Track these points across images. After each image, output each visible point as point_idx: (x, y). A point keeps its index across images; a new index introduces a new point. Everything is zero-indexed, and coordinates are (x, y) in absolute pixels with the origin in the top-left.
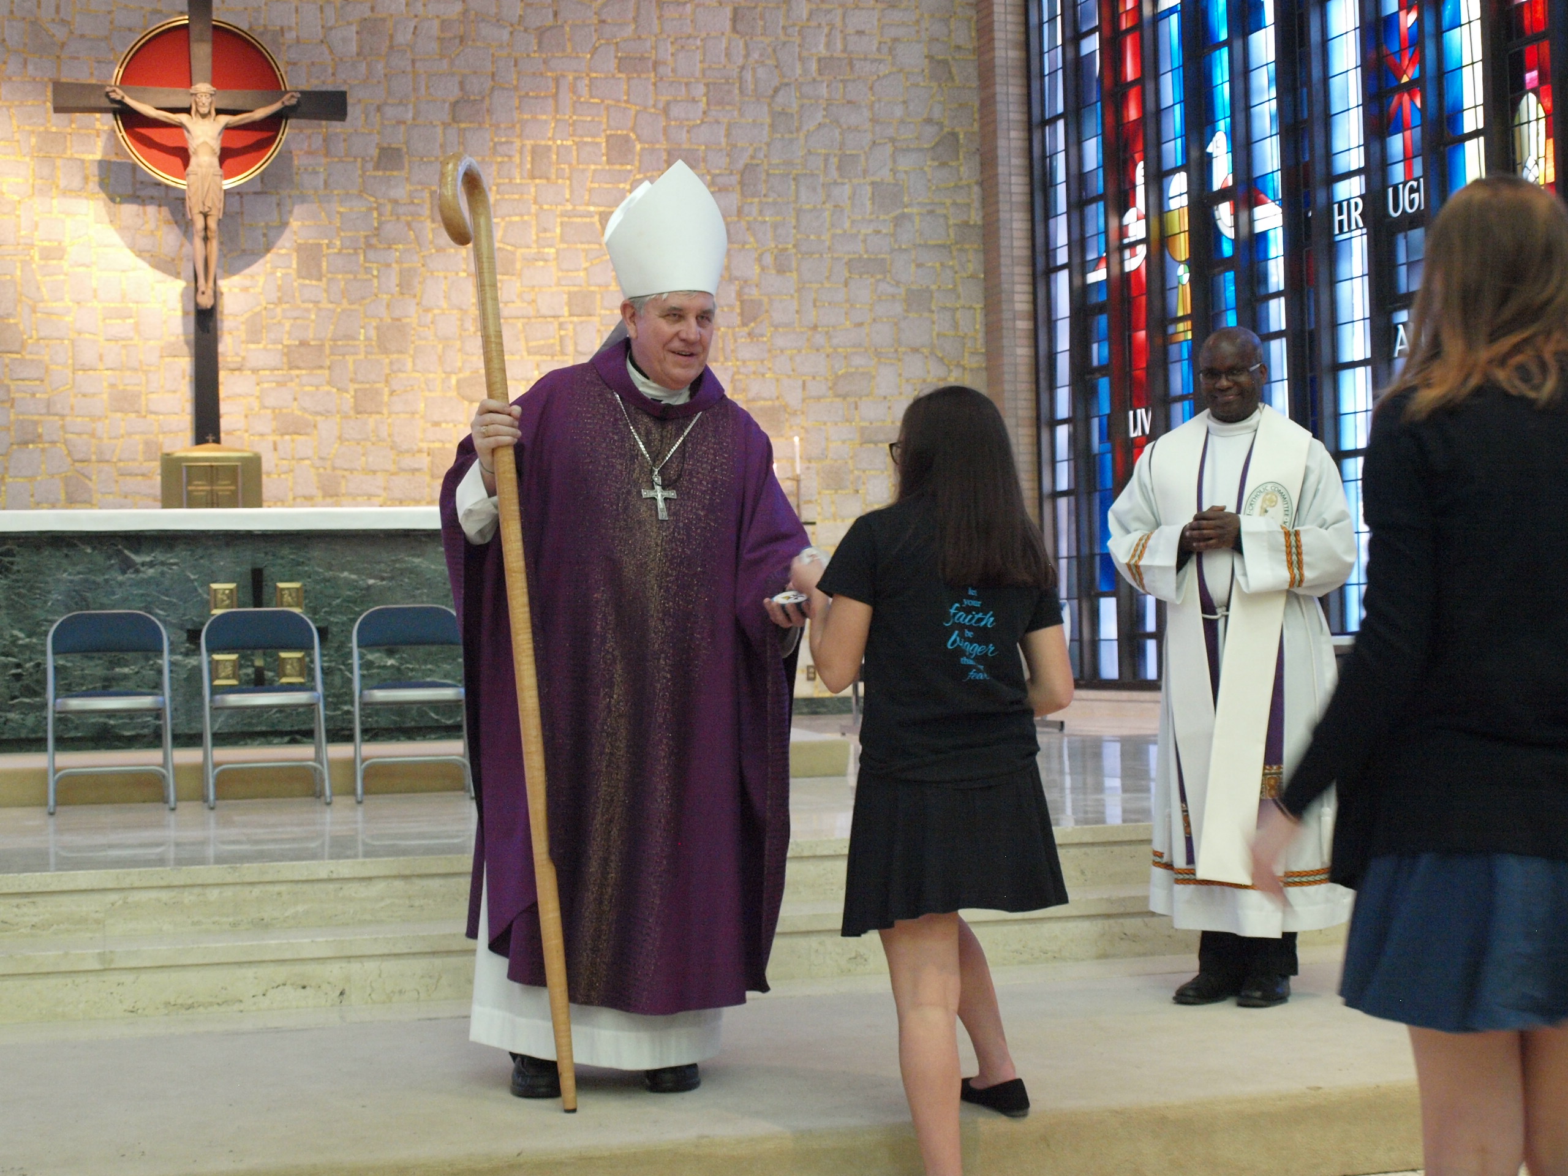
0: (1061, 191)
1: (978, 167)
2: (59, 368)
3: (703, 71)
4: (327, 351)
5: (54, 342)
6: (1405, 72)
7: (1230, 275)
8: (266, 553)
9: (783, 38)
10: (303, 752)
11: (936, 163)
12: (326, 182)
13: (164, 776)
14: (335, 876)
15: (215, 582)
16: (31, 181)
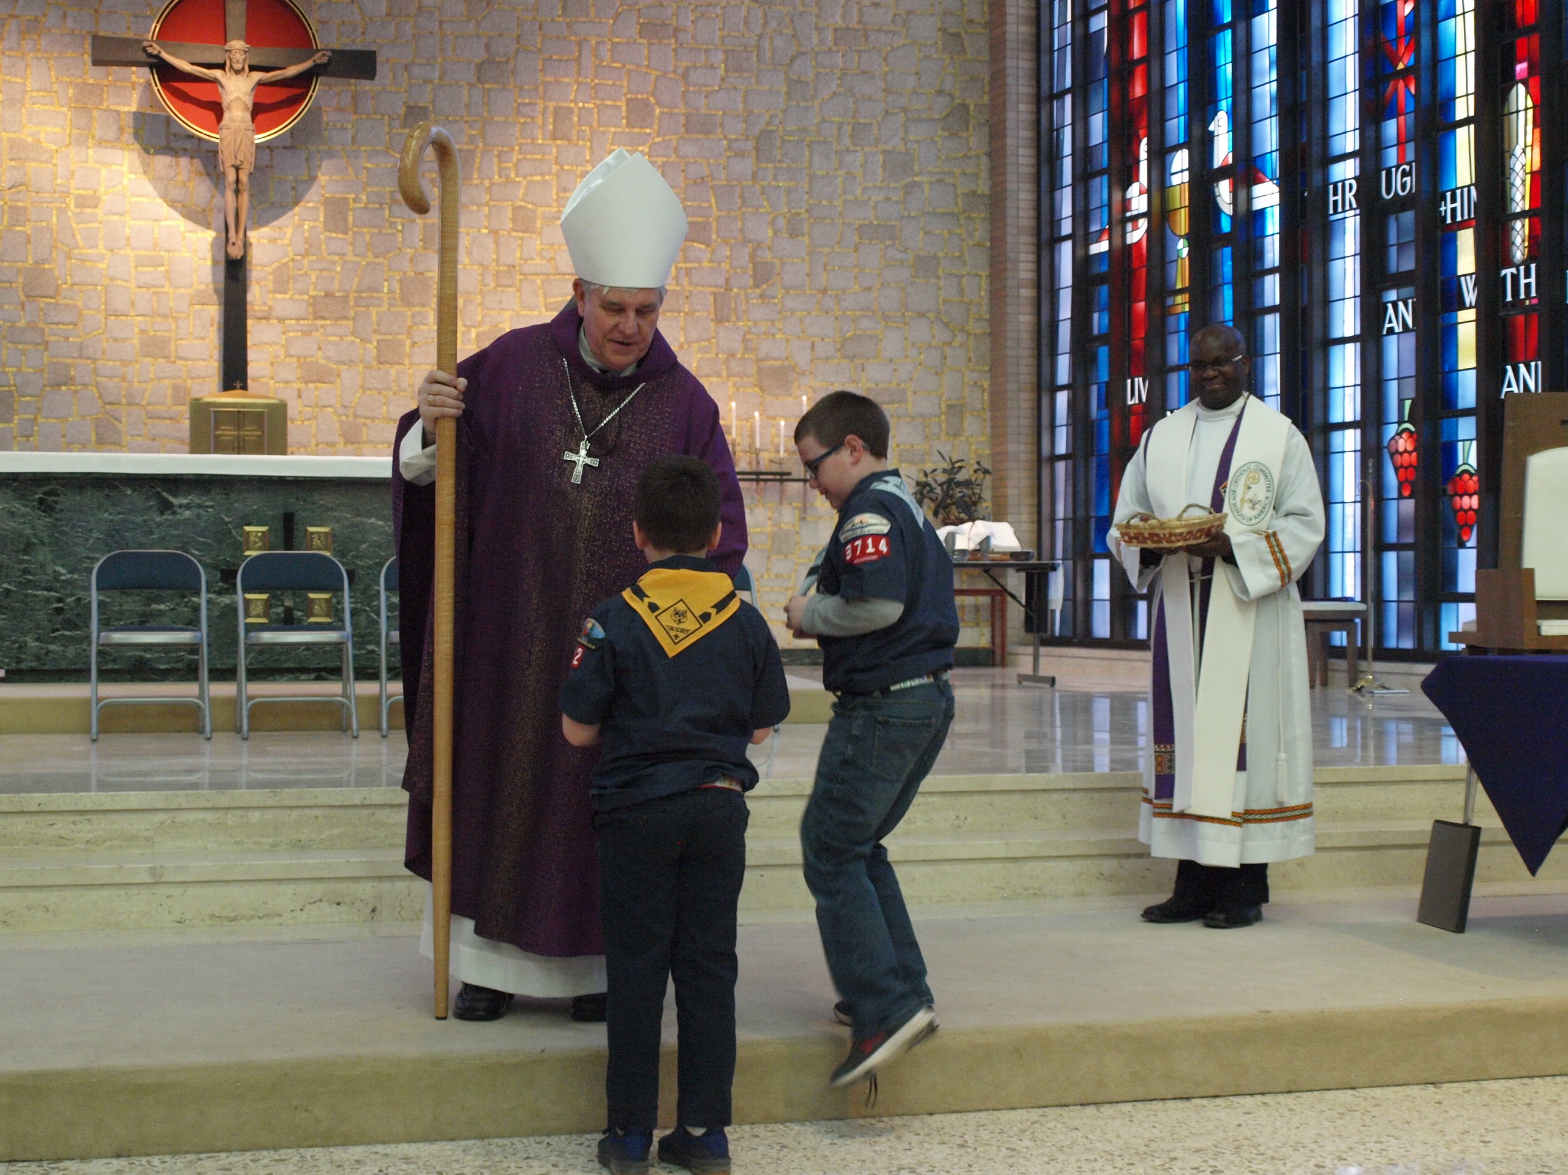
0: (1067, 163)
1: (987, 139)
2: (93, 313)
3: (723, 39)
4: (352, 303)
5: (88, 287)
6: (1401, 59)
7: (1227, 251)
8: (297, 499)
9: (800, 8)
10: (331, 689)
11: (946, 134)
12: (353, 138)
13: (199, 707)
14: (367, 802)
15: (248, 525)
16: (68, 131)
